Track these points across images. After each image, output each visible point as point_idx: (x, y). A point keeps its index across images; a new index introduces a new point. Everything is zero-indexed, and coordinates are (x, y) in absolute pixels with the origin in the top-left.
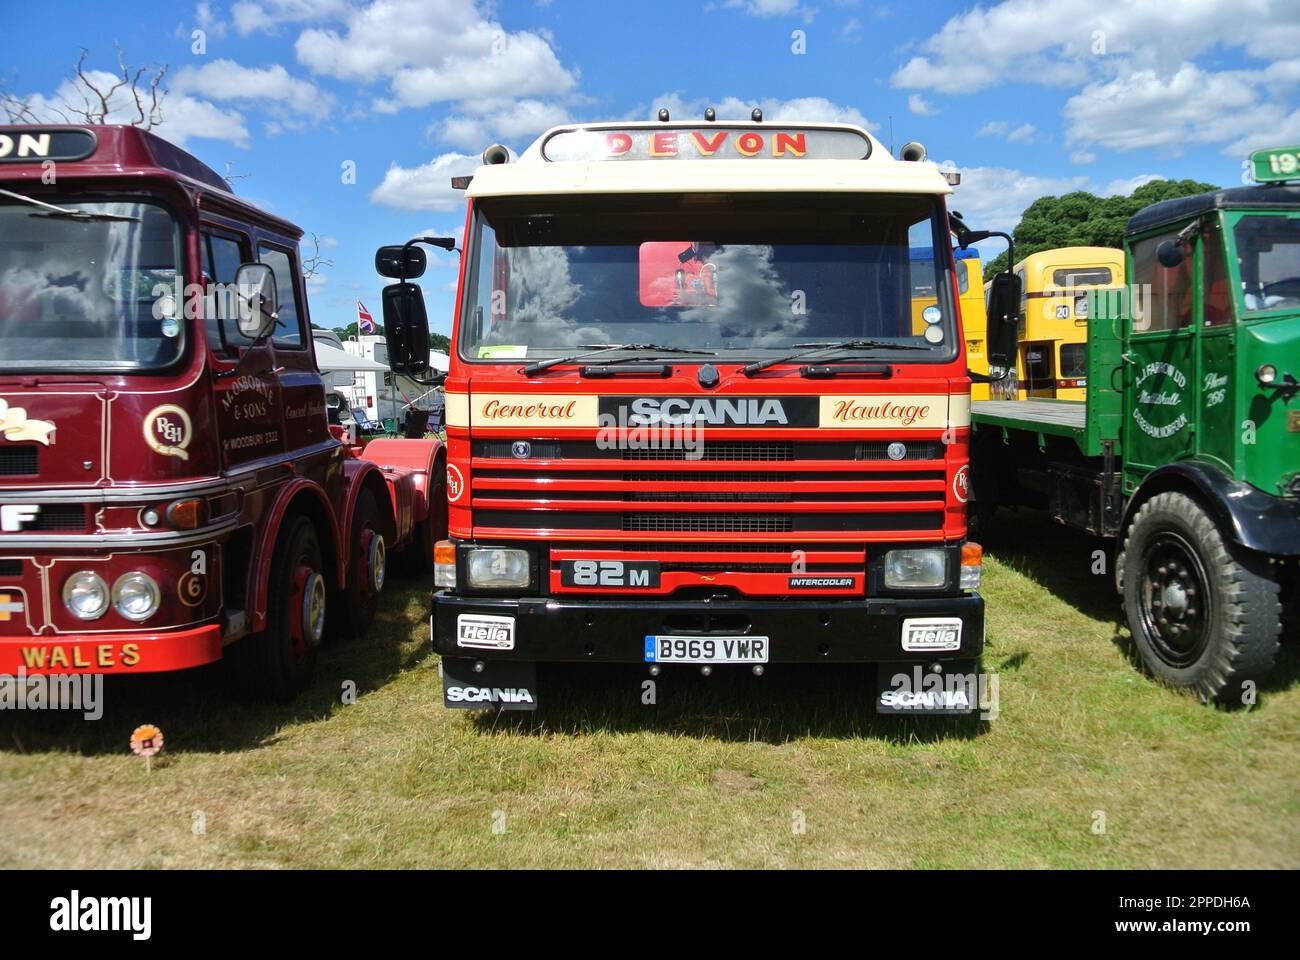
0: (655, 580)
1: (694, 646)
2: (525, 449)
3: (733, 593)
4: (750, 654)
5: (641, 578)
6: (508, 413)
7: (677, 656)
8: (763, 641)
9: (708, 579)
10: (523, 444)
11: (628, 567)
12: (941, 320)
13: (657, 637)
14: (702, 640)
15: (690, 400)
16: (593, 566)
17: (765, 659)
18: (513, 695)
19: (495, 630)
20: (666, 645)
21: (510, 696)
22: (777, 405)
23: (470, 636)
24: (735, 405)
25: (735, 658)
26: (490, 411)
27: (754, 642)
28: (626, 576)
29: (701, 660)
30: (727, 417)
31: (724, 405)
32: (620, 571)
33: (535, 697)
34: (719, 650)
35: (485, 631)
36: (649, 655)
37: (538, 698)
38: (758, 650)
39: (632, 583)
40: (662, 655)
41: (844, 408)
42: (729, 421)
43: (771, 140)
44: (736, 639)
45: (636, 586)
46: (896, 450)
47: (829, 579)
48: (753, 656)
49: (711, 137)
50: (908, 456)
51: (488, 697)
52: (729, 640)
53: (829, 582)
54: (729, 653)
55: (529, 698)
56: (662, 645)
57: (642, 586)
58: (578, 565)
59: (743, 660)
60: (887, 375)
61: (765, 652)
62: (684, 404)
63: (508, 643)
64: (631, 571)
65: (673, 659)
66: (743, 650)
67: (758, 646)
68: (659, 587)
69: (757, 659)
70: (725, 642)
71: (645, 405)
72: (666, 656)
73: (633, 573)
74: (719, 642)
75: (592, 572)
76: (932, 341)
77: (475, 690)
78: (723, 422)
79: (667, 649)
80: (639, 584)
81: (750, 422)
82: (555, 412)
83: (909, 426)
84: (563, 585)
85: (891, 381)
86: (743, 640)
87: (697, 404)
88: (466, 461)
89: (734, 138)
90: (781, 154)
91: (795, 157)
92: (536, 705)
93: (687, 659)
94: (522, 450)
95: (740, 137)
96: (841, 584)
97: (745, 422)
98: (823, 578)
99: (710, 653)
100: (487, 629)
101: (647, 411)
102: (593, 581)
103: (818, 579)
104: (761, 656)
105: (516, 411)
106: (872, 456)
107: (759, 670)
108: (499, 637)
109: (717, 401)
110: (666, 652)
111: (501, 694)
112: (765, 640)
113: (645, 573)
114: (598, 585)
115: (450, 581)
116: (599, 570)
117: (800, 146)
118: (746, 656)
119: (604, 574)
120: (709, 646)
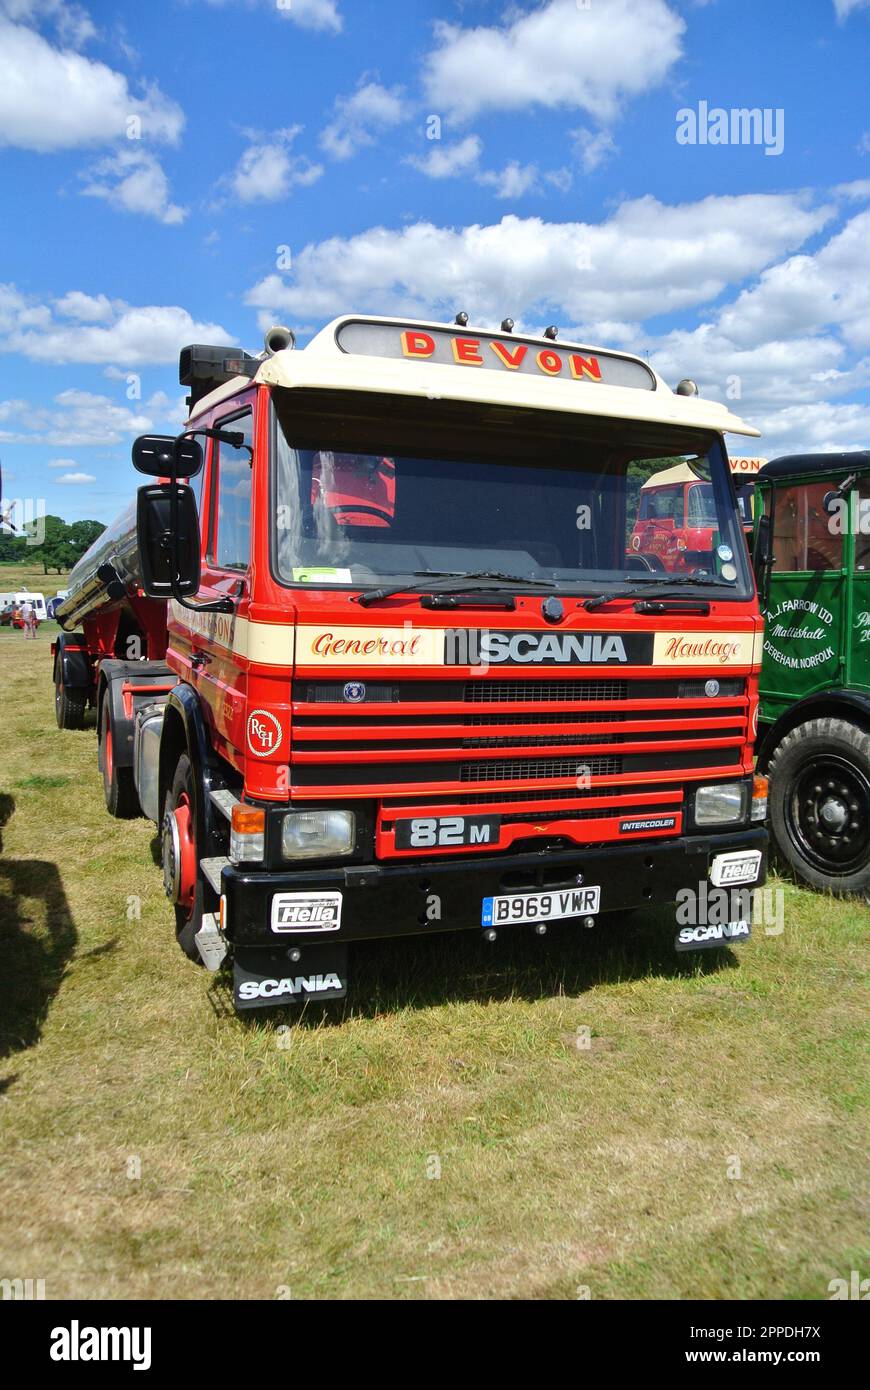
0: (494, 834)
1: (532, 903)
2: (359, 690)
3: (568, 842)
4: (583, 906)
5: (481, 834)
6: (343, 648)
7: (514, 916)
8: (596, 891)
9: (540, 829)
10: (358, 686)
11: (468, 823)
12: (733, 558)
13: (495, 898)
14: (539, 896)
15: (539, 635)
16: (432, 824)
17: (596, 910)
18: (319, 983)
19: (321, 909)
20: (504, 906)
21: (315, 985)
22: (617, 641)
23: (289, 920)
24: (581, 641)
25: (570, 913)
26: (321, 648)
27: (587, 893)
28: (466, 834)
29: (539, 918)
30: (573, 654)
31: (570, 641)
32: (460, 829)
33: (345, 981)
34: (555, 905)
35: (308, 912)
36: (486, 919)
37: (348, 983)
38: (590, 901)
39: (472, 841)
40: (500, 918)
41: (674, 645)
42: (574, 659)
43: (568, 360)
44: (571, 891)
45: (477, 844)
46: (712, 686)
47: (655, 820)
48: (585, 908)
49: (513, 350)
50: (722, 692)
51: (290, 989)
52: (564, 893)
53: (655, 824)
54: (564, 907)
55: (337, 984)
56: (500, 906)
57: (483, 843)
58: (415, 824)
59: (577, 913)
60: (706, 612)
61: (596, 903)
62: (532, 640)
63: (334, 922)
64: (472, 827)
65: (510, 920)
66: (576, 903)
67: (590, 896)
68: (498, 842)
69: (590, 911)
70: (561, 896)
71: (494, 641)
72: (503, 918)
73: (474, 829)
74: (555, 896)
75: (430, 832)
76: (728, 579)
77: (273, 982)
78: (569, 660)
79: (504, 910)
80: (480, 841)
81: (594, 660)
82: (398, 648)
83: (725, 663)
84: (397, 849)
85: (710, 618)
86: (577, 891)
87: (546, 639)
88: (284, 706)
89: (534, 354)
90: (580, 377)
91: (591, 380)
92: (345, 991)
93: (525, 919)
94: (355, 693)
95: (540, 353)
96: (665, 825)
97: (589, 660)
98: (650, 820)
99: (546, 910)
100: (311, 909)
101: (495, 647)
102: (431, 841)
103: (646, 821)
104: (592, 908)
105: (353, 646)
106: (694, 693)
107: (590, 922)
108: (323, 917)
109: (565, 637)
110: (503, 914)
111: (305, 984)
112: (597, 889)
113: (486, 828)
114: (437, 846)
115: (256, 853)
116: (439, 827)
117: (595, 371)
118: (579, 909)
119: (444, 833)
120: (546, 902)
